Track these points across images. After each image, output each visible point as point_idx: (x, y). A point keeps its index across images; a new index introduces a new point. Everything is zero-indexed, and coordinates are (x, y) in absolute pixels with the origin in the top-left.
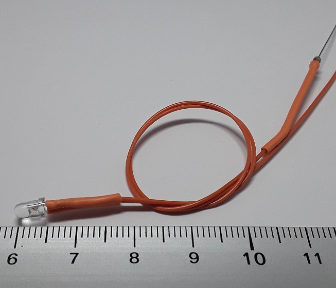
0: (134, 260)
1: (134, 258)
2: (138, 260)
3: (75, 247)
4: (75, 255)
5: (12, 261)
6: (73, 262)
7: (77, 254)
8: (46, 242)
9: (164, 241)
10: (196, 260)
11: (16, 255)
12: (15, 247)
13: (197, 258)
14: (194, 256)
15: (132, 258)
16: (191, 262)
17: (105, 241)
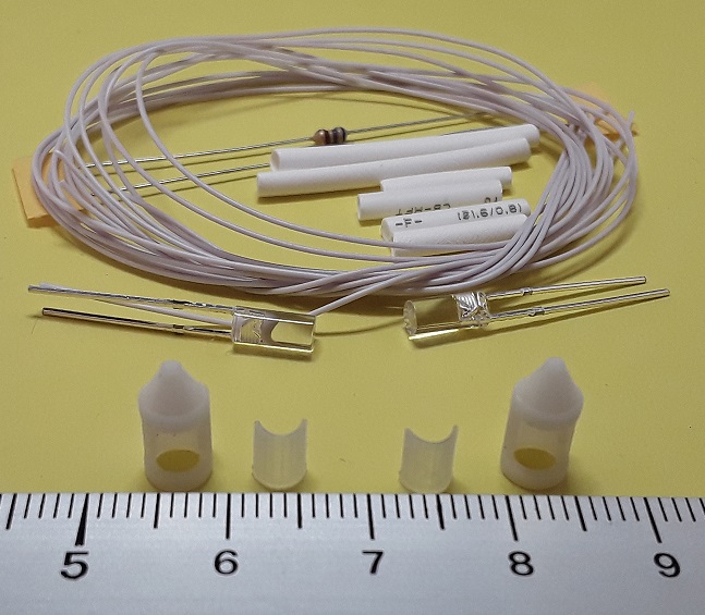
0: (522, 569)
1: (520, 563)
2: (531, 570)
3: (372, 536)
4: (374, 556)
5: (226, 567)
6: (374, 570)
7: (380, 554)
8: (300, 526)
9: (585, 529)
10: (673, 571)
11: (234, 554)
12: (228, 536)
13: (675, 564)
14: (666, 561)
15: (515, 564)
16: (662, 573)
17: (442, 527)
